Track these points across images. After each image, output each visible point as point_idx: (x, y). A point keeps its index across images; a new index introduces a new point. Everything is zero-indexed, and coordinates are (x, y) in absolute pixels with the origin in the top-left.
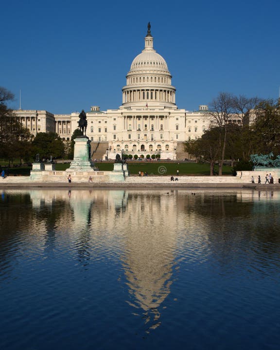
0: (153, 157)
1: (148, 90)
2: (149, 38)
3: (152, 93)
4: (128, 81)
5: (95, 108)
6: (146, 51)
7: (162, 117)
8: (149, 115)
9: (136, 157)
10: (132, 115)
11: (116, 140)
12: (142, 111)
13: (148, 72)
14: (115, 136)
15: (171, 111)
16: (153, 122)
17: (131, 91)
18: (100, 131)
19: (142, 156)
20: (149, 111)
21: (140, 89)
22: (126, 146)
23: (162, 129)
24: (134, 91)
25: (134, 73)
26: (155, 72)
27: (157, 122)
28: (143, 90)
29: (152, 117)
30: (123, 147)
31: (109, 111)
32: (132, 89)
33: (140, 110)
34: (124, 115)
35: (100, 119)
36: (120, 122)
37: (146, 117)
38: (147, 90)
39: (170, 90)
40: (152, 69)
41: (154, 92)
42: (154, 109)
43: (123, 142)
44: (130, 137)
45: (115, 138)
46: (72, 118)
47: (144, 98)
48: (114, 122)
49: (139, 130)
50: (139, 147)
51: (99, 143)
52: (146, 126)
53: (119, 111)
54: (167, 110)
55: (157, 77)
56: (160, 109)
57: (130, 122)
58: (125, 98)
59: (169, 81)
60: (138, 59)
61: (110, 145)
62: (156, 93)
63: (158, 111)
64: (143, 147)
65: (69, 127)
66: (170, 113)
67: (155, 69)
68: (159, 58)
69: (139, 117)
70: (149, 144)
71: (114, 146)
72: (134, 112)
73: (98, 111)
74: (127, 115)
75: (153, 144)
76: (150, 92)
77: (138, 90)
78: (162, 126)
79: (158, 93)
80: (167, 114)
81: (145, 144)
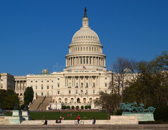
0: (86, 107)
1: (85, 57)
2: (85, 19)
3: (87, 59)
4: (70, 50)
5: (45, 71)
6: (84, 28)
7: (94, 77)
8: (84, 75)
9: (73, 107)
10: (72, 76)
11: (60, 94)
12: (79, 73)
13: (84, 44)
14: (59, 92)
15: (101, 72)
16: (87, 81)
17: (72, 58)
18: (48, 88)
19: (78, 107)
20: (84, 72)
21: (79, 56)
22: (66, 99)
23: (94, 86)
24: (74, 58)
25: (74, 44)
26: (90, 44)
27: (90, 81)
28: (80, 57)
29: (87, 77)
30: (63, 100)
31: (54, 73)
32: (72, 57)
33: (78, 72)
34: (65, 75)
35: (48, 79)
36: (62, 81)
37: (82, 77)
38: (83, 57)
39: (101, 57)
40: (87, 41)
41: (89, 59)
42: (88, 71)
43: (63, 96)
44: (70, 93)
45: (59, 93)
46: (27, 79)
47: (81, 63)
48: (58, 81)
49: (77, 87)
50: (75, 100)
51: (45, 97)
52: (82, 84)
53: (62, 73)
54: (98, 72)
55: (91, 47)
56: (92, 71)
57: (70, 81)
58: (67, 63)
59: (101, 50)
60: (77, 34)
61: (53, 98)
62: (90, 59)
63: (91, 72)
64: (78, 100)
65: (25, 85)
66: (100, 74)
67: (89, 41)
68: (93, 33)
69: (77, 77)
70: (83, 98)
71: (57, 99)
72: (73, 73)
73: (48, 73)
74: (67, 76)
75: (86, 98)
76: (85, 58)
77: (77, 57)
78: (94, 84)
79: (92, 59)
80: (98, 75)
81: (80, 98)
